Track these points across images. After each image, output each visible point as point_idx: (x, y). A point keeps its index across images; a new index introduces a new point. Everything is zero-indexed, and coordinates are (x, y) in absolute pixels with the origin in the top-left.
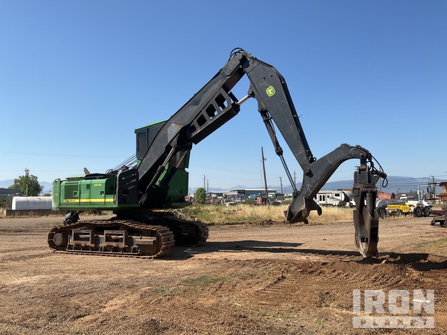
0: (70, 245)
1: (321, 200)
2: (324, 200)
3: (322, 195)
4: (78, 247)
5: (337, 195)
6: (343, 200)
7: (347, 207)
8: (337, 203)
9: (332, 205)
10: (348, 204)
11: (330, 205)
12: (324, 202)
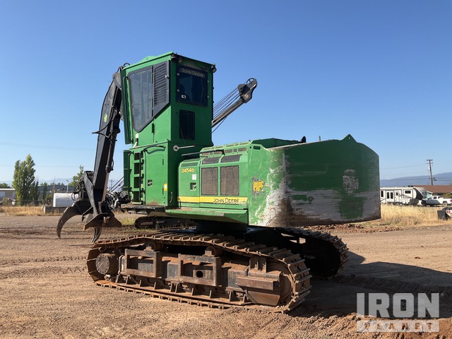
0: (122, 276)
1: (388, 197)
2: (392, 198)
3: (390, 192)
4: (133, 280)
5: (408, 192)
6: (415, 197)
7: (419, 206)
8: (408, 201)
9: (402, 203)
10: (420, 202)
11: (400, 203)
12: (392, 200)
